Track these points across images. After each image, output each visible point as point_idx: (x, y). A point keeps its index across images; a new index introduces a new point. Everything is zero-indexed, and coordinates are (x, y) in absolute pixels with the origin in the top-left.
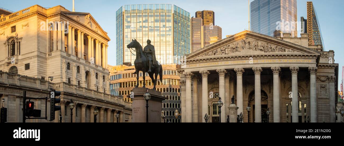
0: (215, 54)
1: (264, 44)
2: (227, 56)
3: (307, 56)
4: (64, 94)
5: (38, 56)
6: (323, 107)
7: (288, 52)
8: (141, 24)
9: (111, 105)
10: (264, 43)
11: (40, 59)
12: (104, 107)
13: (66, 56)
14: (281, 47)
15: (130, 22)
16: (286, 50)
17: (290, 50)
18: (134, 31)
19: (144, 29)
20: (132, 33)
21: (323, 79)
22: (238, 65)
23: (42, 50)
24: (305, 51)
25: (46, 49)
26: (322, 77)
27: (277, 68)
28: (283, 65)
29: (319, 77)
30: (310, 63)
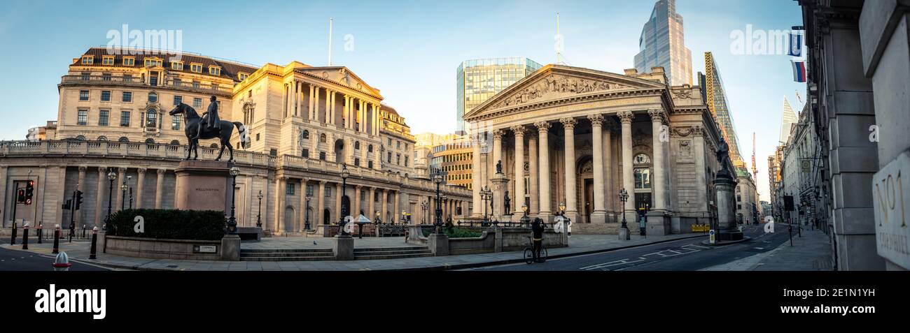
0: (507, 104)
1: (578, 81)
2: (523, 105)
3: (645, 91)
4: (285, 169)
5: (266, 124)
6: (686, 177)
7: (614, 88)
8: (485, 84)
9: (375, 183)
10: (576, 79)
11: (271, 128)
12: (360, 185)
13: (301, 122)
14: (602, 83)
15: (472, 81)
16: (610, 86)
17: (617, 85)
18: (477, 93)
19: (489, 90)
20: (475, 95)
21: (683, 131)
22: (539, 117)
23: (273, 116)
24: (641, 85)
25: (280, 115)
26: (682, 129)
27: (597, 117)
28: (607, 111)
29: (677, 129)
30: (653, 104)
